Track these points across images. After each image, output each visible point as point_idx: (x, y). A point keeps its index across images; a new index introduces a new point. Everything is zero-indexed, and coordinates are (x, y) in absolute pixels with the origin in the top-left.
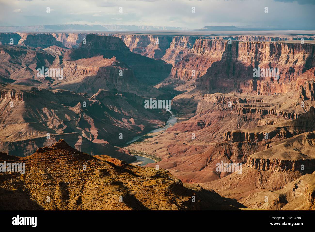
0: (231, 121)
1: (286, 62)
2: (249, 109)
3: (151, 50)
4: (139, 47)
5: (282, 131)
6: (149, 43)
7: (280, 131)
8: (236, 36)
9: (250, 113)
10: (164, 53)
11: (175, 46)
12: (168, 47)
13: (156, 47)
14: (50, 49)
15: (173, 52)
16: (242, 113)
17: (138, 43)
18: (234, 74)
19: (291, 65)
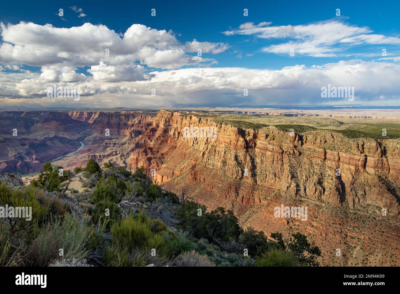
0: (100, 149)
1: (131, 122)
2: (108, 143)
3: (84, 118)
4: (79, 117)
5: (114, 153)
6: (84, 114)
7: (113, 153)
8: (120, 111)
9: (109, 144)
10: (90, 118)
11: (94, 116)
12: (92, 116)
13: (86, 116)
14: (36, 118)
15: (93, 118)
16: (105, 145)
17: (79, 115)
18: (110, 127)
19: (133, 123)
